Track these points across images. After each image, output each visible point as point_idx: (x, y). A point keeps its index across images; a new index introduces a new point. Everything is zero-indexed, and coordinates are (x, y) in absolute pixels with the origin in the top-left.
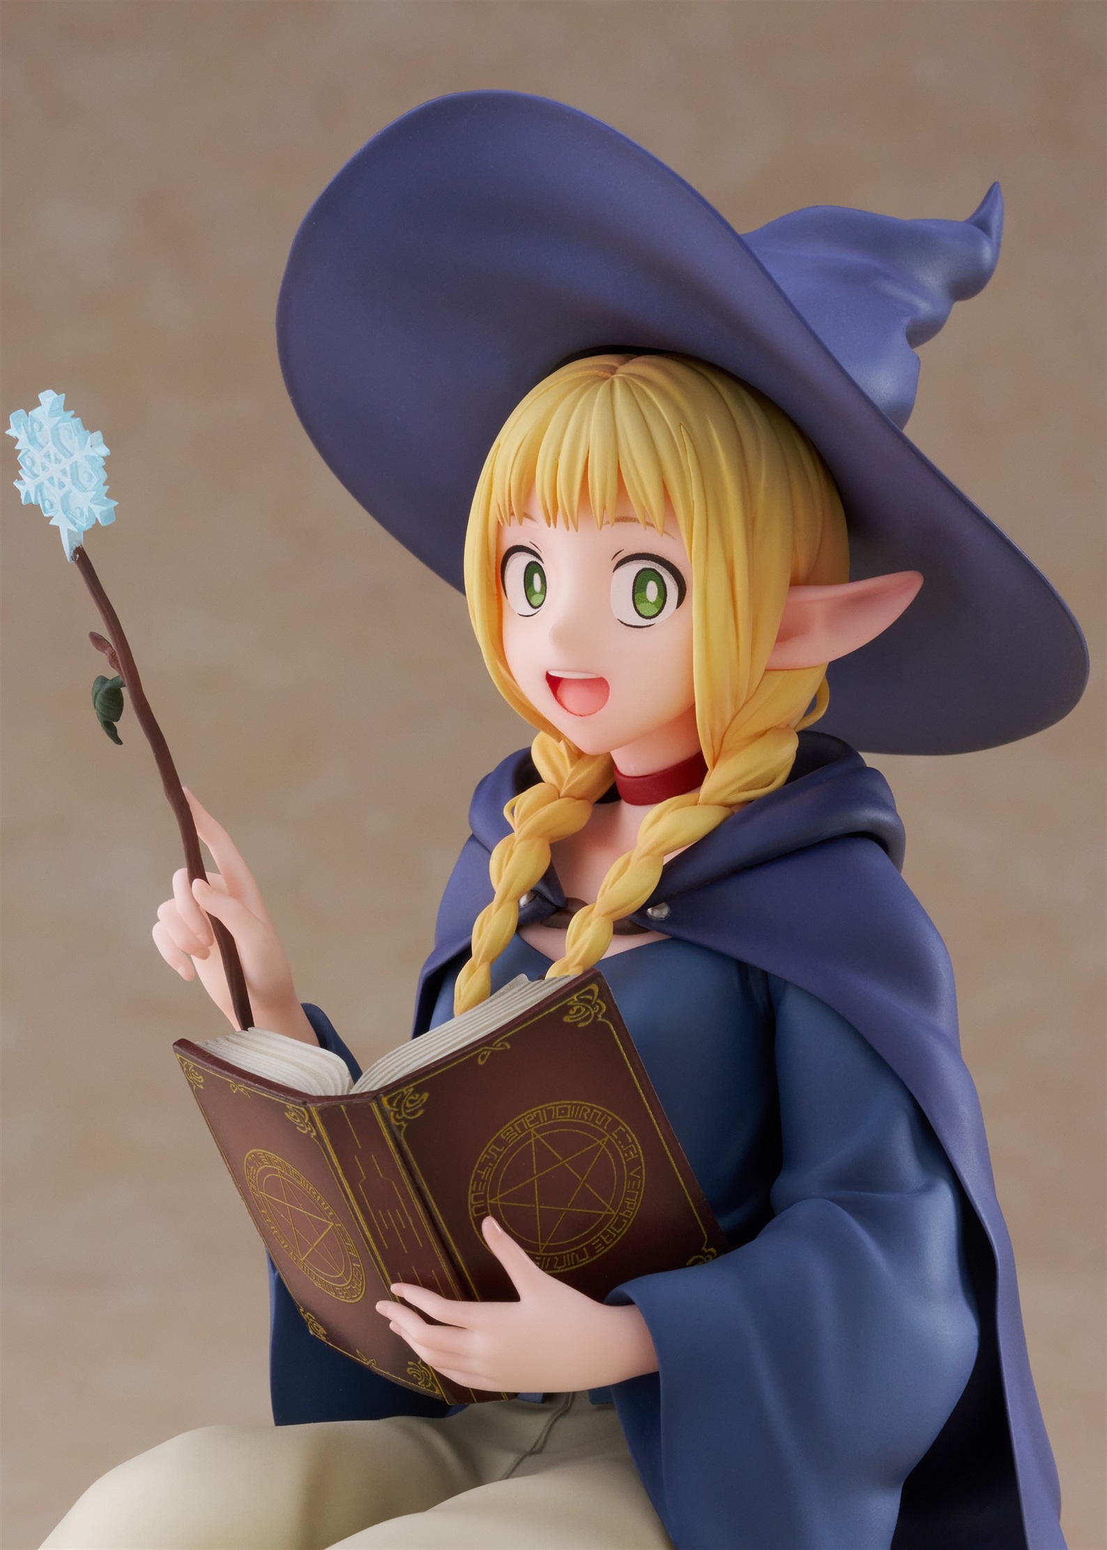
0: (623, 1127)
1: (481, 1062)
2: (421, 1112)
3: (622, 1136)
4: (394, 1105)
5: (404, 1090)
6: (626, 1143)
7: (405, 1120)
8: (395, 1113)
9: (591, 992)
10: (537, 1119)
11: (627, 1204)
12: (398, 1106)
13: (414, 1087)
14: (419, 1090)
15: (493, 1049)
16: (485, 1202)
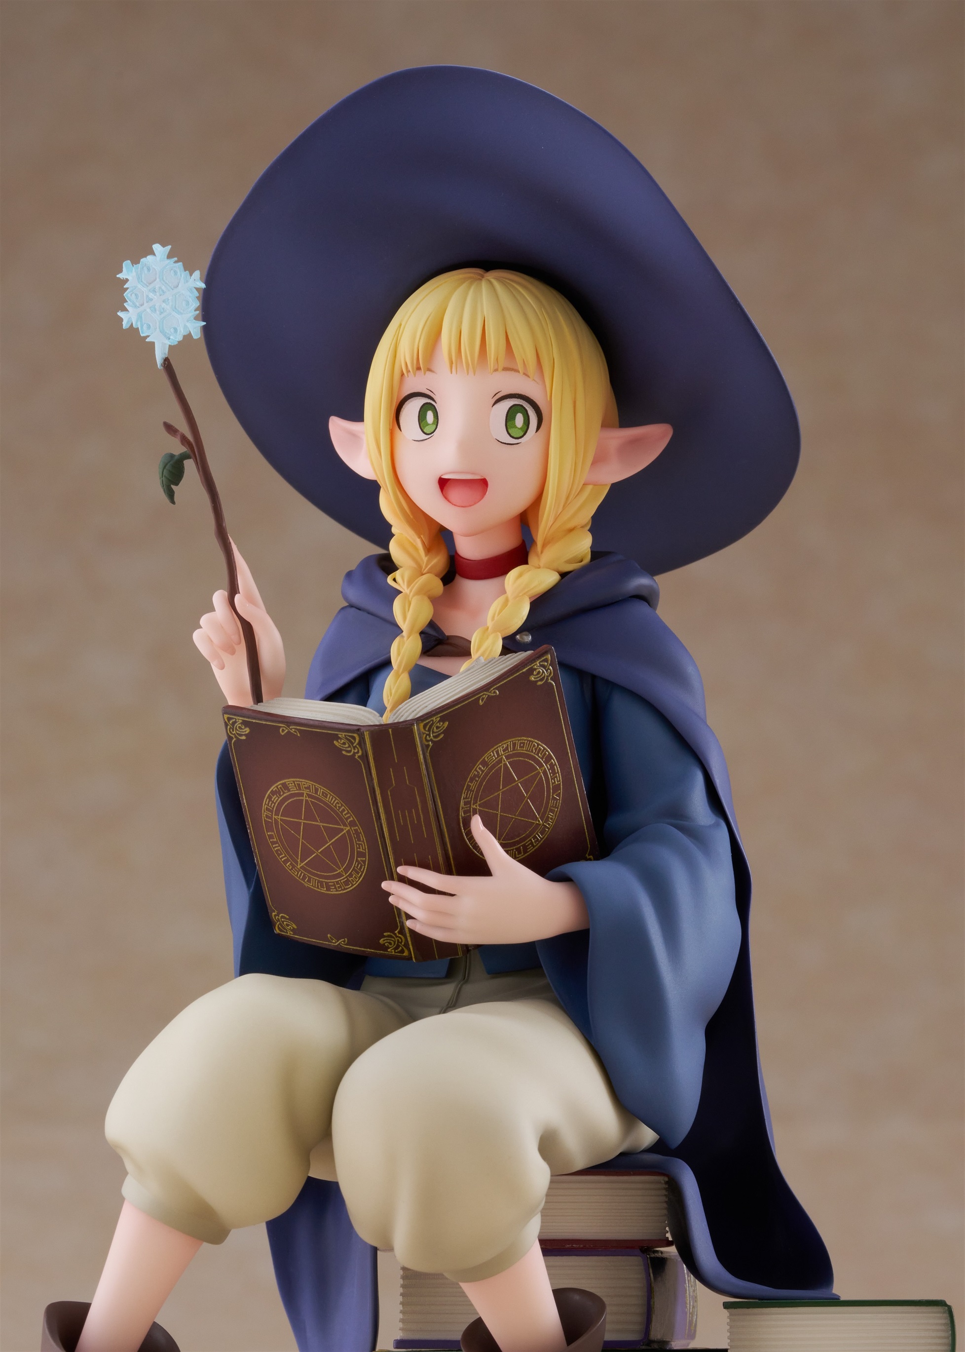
0: (554, 760)
1: (481, 703)
2: (442, 736)
3: (552, 766)
4: (427, 729)
5: (434, 718)
6: (554, 772)
7: (431, 740)
8: (427, 735)
9: (546, 660)
10: (507, 748)
11: (549, 817)
12: (429, 730)
13: (440, 717)
14: (443, 719)
15: (489, 694)
16: (470, 807)
